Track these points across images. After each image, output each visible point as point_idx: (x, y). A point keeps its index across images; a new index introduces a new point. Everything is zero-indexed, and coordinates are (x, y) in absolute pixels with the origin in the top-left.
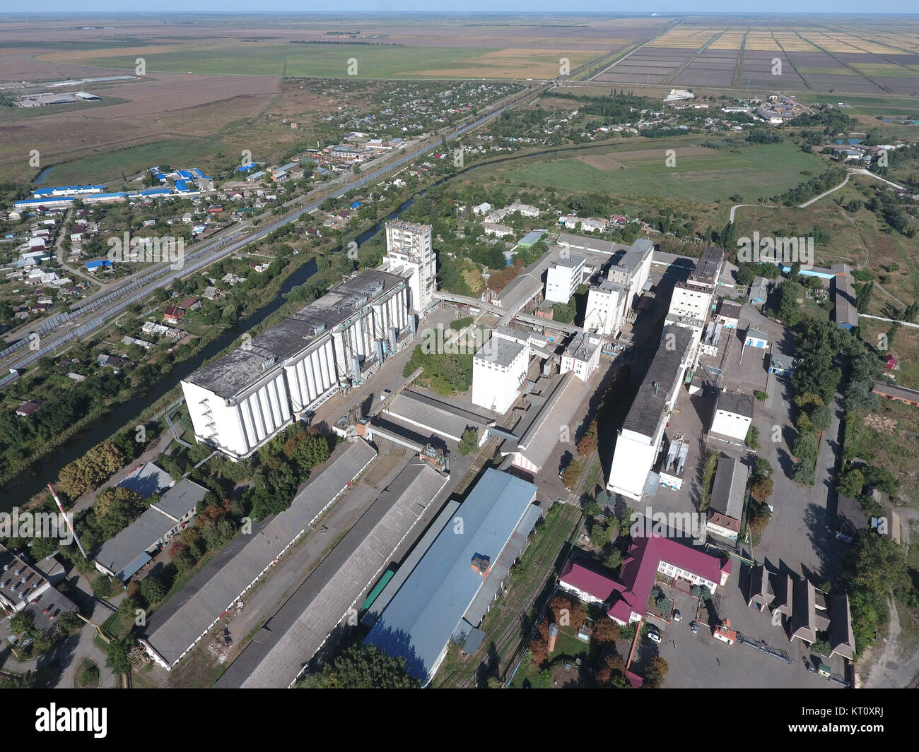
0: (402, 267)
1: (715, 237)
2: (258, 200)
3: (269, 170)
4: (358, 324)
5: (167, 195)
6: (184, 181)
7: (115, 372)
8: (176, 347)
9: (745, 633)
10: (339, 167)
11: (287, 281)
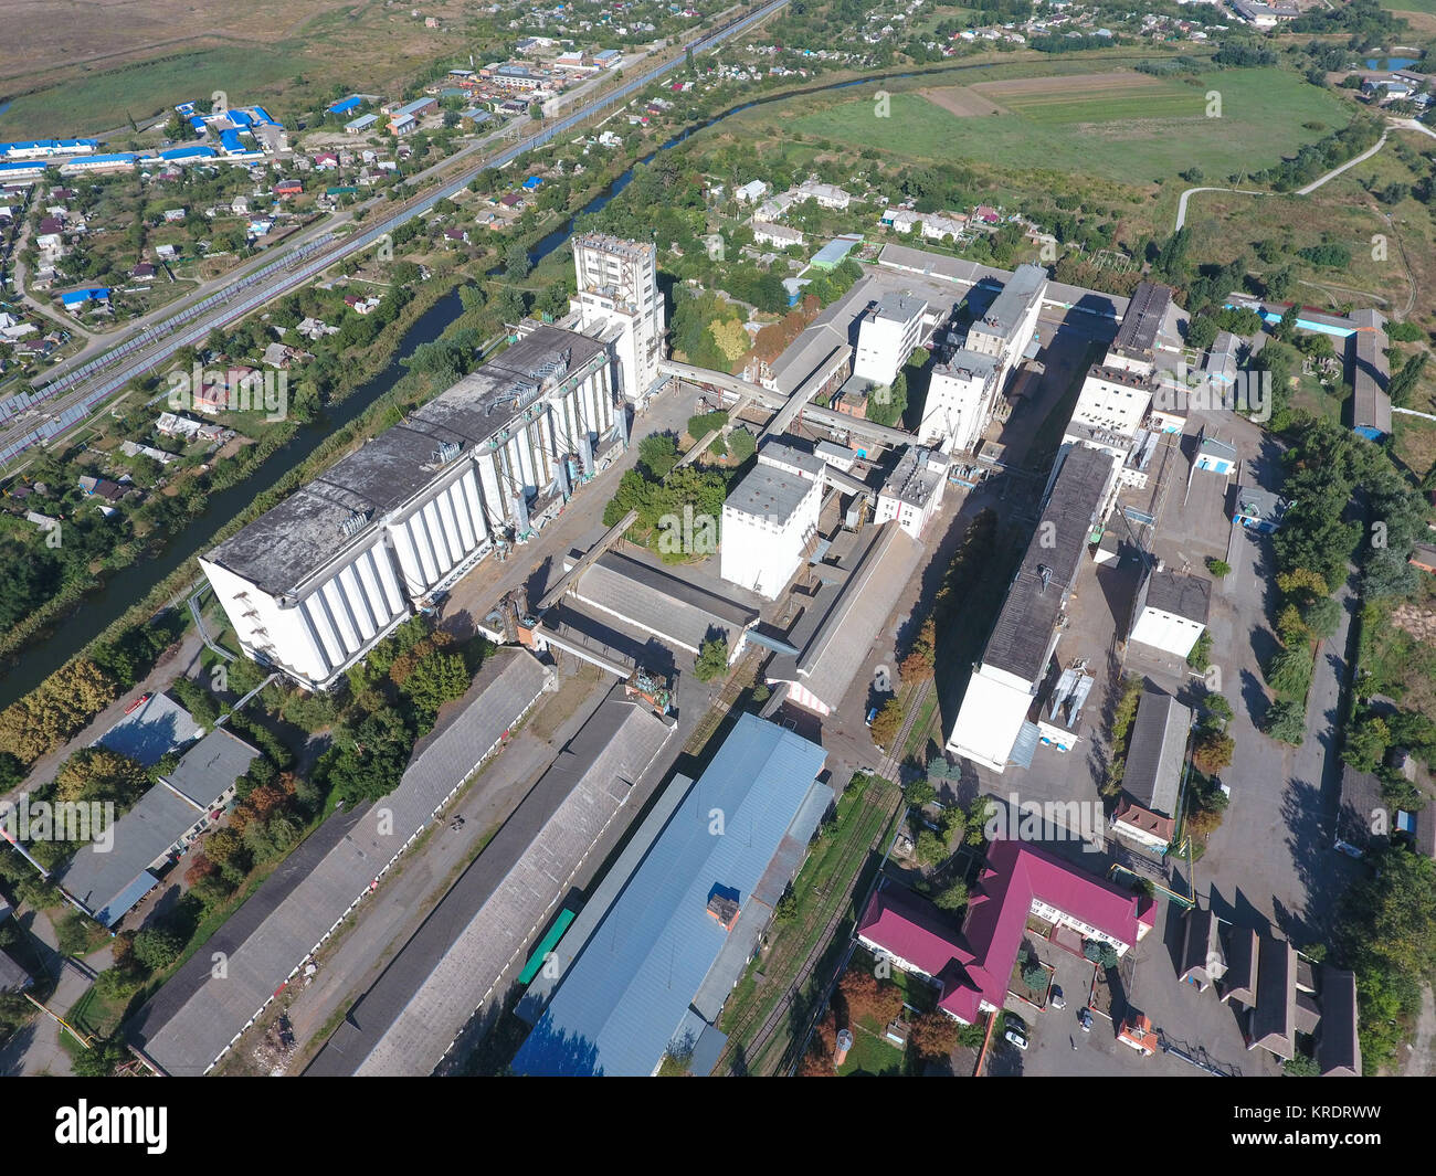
0: (603, 321)
1: (1152, 253)
2: (364, 170)
3: (385, 111)
4: (522, 435)
5: (208, 159)
6: (236, 131)
7: (107, 510)
8: (214, 462)
9: (1172, 1033)
10: (507, 107)
11: (409, 331)
